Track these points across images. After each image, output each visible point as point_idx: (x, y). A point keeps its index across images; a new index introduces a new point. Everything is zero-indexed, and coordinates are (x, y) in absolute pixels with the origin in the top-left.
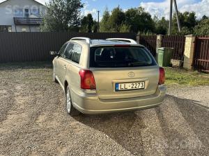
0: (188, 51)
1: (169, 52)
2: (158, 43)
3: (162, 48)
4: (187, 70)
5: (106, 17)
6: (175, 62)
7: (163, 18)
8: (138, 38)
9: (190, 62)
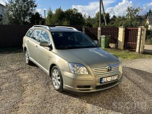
0: (121, 38)
1: (108, 38)
2: (99, 33)
3: (104, 36)
4: (120, 50)
5: (50, 15)
6: (112, 45)
7: (89, 17)
8: (84, 29)
9: (123, 44)
